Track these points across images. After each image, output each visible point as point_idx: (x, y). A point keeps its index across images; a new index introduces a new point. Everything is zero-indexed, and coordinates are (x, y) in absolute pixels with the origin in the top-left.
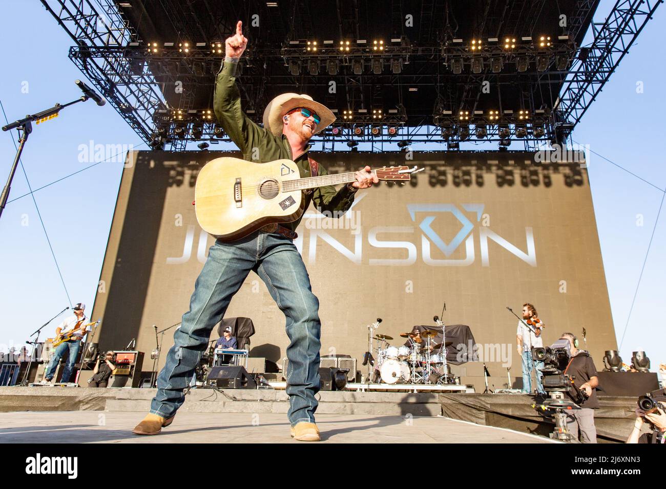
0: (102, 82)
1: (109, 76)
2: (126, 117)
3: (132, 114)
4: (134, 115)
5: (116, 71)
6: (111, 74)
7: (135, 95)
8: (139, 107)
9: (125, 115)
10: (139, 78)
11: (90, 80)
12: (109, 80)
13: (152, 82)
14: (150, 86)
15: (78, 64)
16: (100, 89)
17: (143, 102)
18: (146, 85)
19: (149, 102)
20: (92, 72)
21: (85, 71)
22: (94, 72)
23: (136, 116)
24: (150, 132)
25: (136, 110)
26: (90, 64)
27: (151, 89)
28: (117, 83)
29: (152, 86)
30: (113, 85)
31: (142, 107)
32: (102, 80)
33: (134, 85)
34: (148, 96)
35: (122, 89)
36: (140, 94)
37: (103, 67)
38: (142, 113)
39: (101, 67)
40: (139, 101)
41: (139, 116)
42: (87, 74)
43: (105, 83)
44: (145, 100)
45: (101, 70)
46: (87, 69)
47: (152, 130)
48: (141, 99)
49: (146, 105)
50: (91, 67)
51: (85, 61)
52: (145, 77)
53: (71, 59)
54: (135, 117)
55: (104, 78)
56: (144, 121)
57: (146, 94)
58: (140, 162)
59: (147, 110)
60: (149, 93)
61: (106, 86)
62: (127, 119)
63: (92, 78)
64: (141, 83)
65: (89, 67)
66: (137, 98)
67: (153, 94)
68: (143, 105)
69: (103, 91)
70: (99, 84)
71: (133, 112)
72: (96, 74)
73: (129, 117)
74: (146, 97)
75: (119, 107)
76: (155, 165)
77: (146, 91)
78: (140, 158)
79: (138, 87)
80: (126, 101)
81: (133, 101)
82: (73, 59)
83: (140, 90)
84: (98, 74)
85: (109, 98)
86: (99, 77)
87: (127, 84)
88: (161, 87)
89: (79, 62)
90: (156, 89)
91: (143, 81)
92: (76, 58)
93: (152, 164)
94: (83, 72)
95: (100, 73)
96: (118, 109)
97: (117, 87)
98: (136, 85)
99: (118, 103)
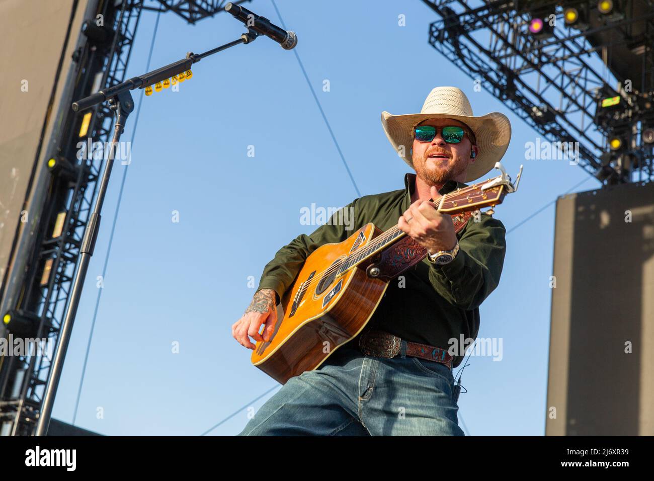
0: (492, 75)
1: (503, 61)
2: (547, 132)
3: (557, 123)
4: (560, 126)
5: (513, 47)
6: (506, 56)
7: (556, 86)
8: (568, 106)
9: (543, 129)
10: (557, 50)
11: (470, 76)
12: (504, 68)
13: (583, 51)
14: (581, 60)
15: (446, 51)
16: (491, 89)
17: (574, 97)
18: (574, 59)
19: (587, 93)
20: (472, 60)
21: (460, 62)
22: (475, 58)
23: (565, 125)
24: (598, 153)
25: (562, 115)
26: (466, 47)
27: (585, 66)
28: (520, 70)
29: (584, 57)
30: (513, 75)
31: (574, 107)
32: (491, 70)
33: (551, 66)
34: (582, 82)
35: (531, 78)
36: (566, 80)
37: (490, 46)
38: (577, 118)
39: (486, 47)
40: (565, 95)
41: (571, 124)
42: (464, 68)
43: (498, 75)
44: (578, 91)
45: (488, 53)
46: (461, 57)
47: (601, 149)
48: (569, 90)
49: (580, 101)
50: (469, 51)
51: (456, 44)
52: (568, 43)
53: (434, 46)
54: (562, 129)
55: (494, 66)
56: (582, 133)
57: (576, 79)
58: (581, 218)
59: (584, 109)
60: (583, 75)
61: (500, 80)
62: (549, 136)
63: (475, 71)
64: (564, 59)
65: (465, 52)
66: (561, 89)
67: (590, 76)
68: (575, 102)
69: (497, 92)
70: (488, 79)
71: (559, 119)
72: (479, 63)
73: (553, 132)
74: (578, 85)
75: (530, 116)
76: (612, 220)
77: (575, 73)
78: (581, 209)
79: (559, 68)
80: (542, 100)
81: (554, 98)
82: (437, 44)
83: (564, 73)
84: (483, 62)
85: (509, 103)
86: (485, 67)
87: (537, 67)
88: (600, 55)
89: (447, 47)
90: (596, 62)
91: (567, 53)
92: (442, 42)
93: (605, 219)
94: (457, 65)
95: (486, 58)
96: (529, 120)
97: (522, 77)
98: (555, 64)
99: (527, 108)
